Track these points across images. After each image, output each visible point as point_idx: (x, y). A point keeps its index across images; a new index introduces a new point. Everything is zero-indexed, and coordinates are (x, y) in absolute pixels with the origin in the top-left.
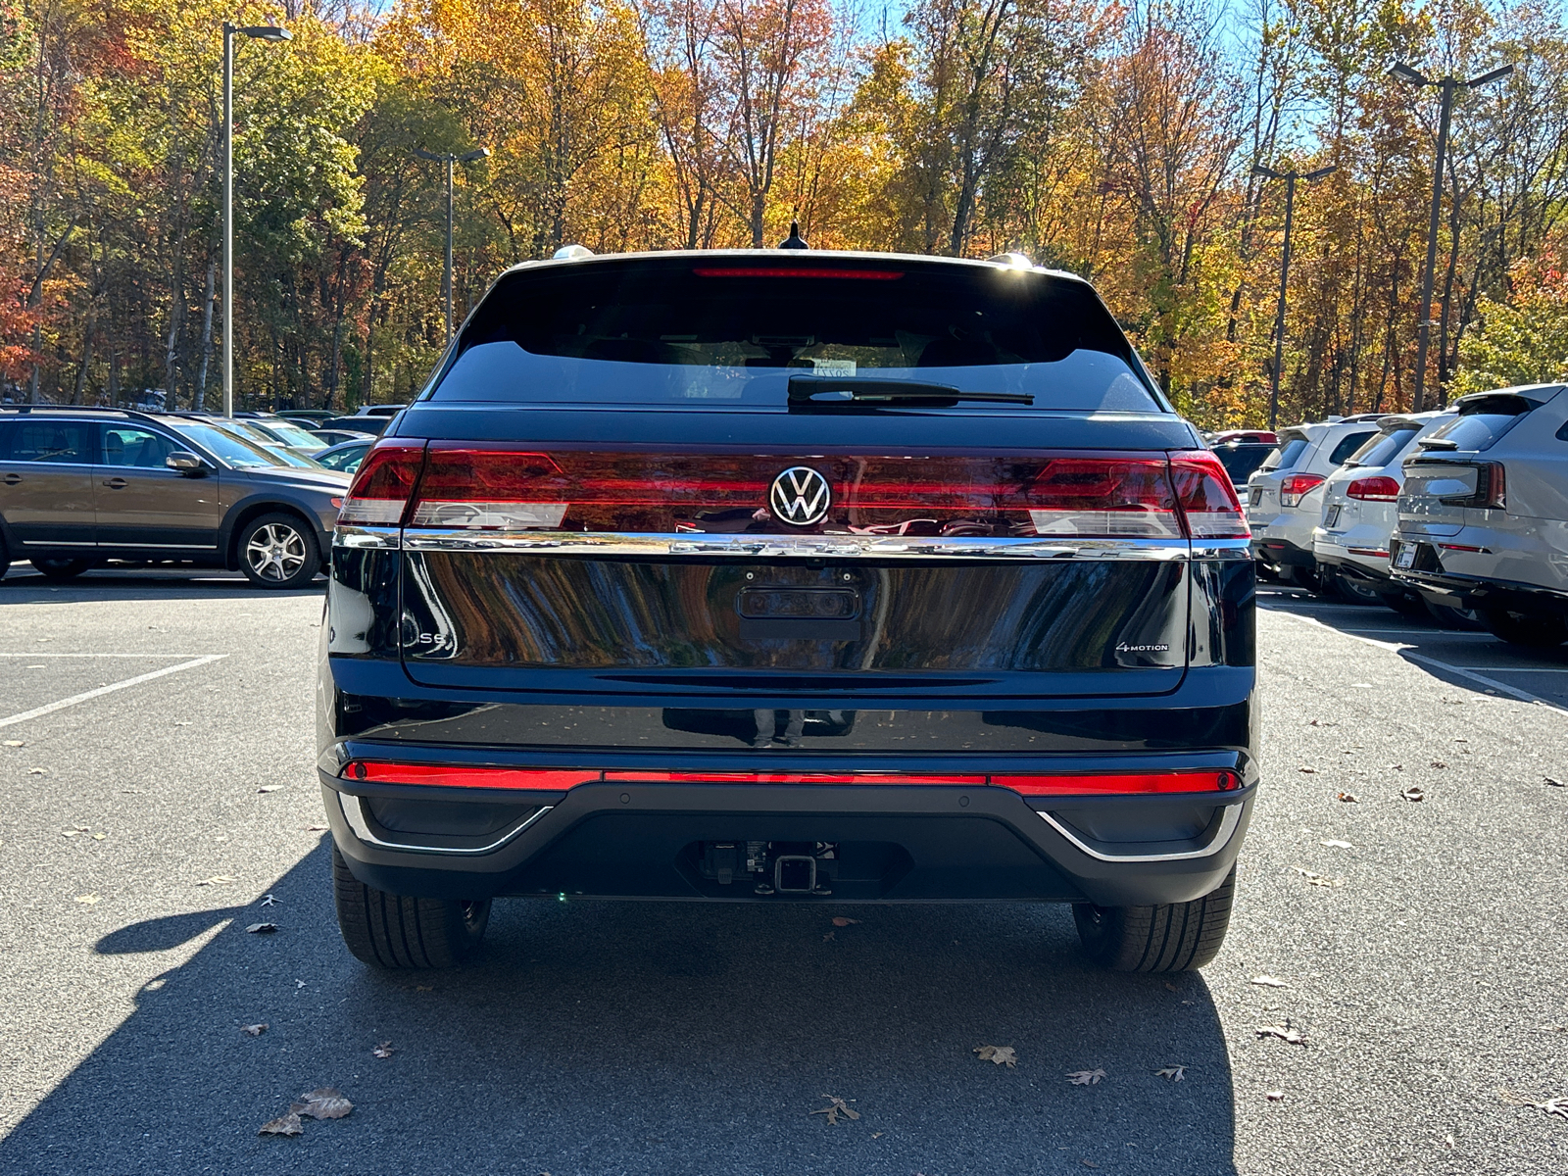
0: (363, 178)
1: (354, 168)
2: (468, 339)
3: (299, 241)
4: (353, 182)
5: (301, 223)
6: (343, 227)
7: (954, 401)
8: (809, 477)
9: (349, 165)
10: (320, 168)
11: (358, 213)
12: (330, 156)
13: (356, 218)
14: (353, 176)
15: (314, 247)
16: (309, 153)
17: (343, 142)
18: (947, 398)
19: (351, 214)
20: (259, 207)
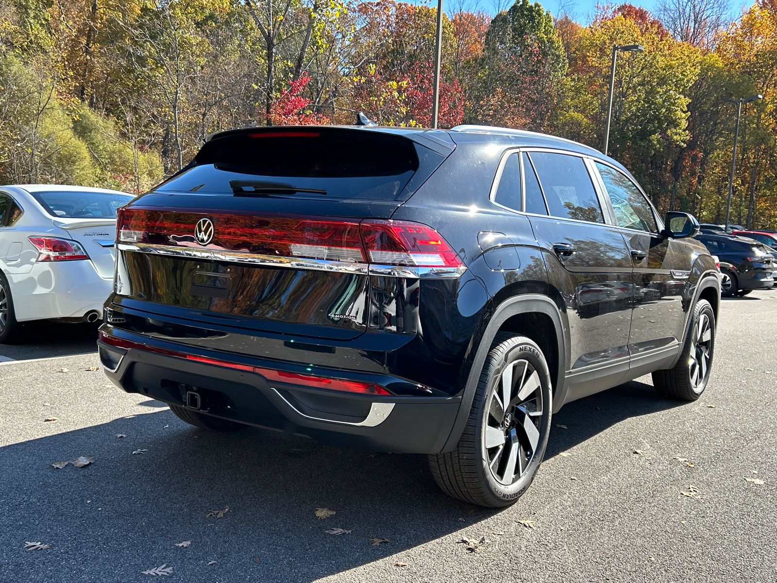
0: (689, 113)
1: (685, 109)
2: (202, 158)
3: (653, 145)
4: (684, 115)
5: (655, 137)
6: (675, 137)
7: (295, 192)
8: (208, 222)
9: (683, 107)
10: (669, 110)
11: (684, 130)
12: (674, 104)
13: (683, 133)
14: (685, 112)
15: (660, 148)
16: (663, 103)
17: (682, 96)
18: (291, 192)
19: (681, 131)
20: (636, 130)
